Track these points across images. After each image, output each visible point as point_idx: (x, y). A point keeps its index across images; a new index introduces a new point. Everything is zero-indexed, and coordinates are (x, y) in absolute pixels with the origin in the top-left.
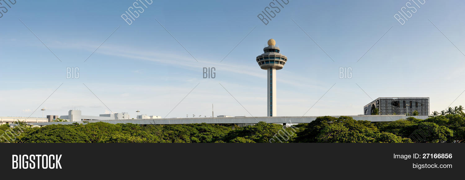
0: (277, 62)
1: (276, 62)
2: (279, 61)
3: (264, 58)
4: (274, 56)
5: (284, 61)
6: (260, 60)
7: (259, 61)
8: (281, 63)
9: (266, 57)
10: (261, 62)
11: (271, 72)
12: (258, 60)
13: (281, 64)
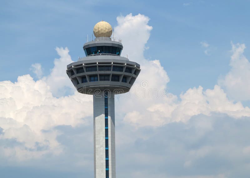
4: (110, 63)
6: (75, 72)
7: (74, 76)
9: (91, 67)
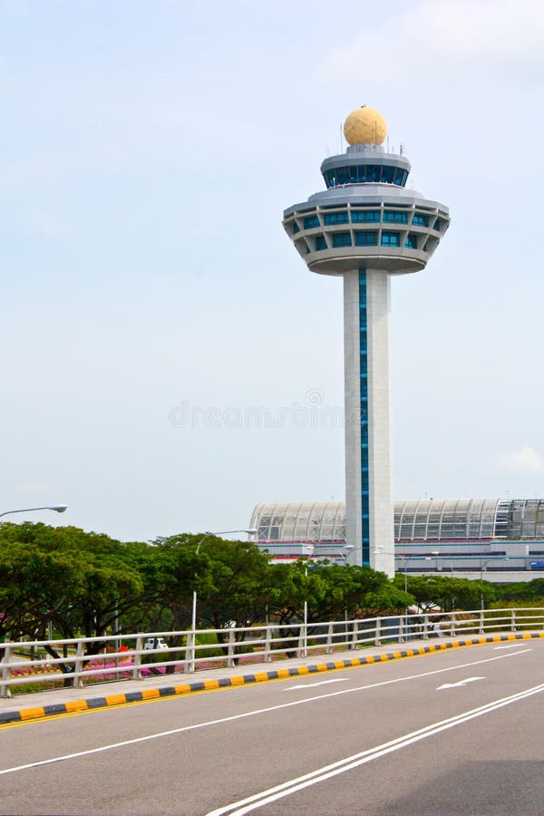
0: (393, 239)
1: (386, 239)
2: (404, 232)
3: (321, 220)
5: (431, 231)
8: (414, 239)
10: (310, 237)
11: (363, 289)
12: (291, 226)
13: (415, 247)
